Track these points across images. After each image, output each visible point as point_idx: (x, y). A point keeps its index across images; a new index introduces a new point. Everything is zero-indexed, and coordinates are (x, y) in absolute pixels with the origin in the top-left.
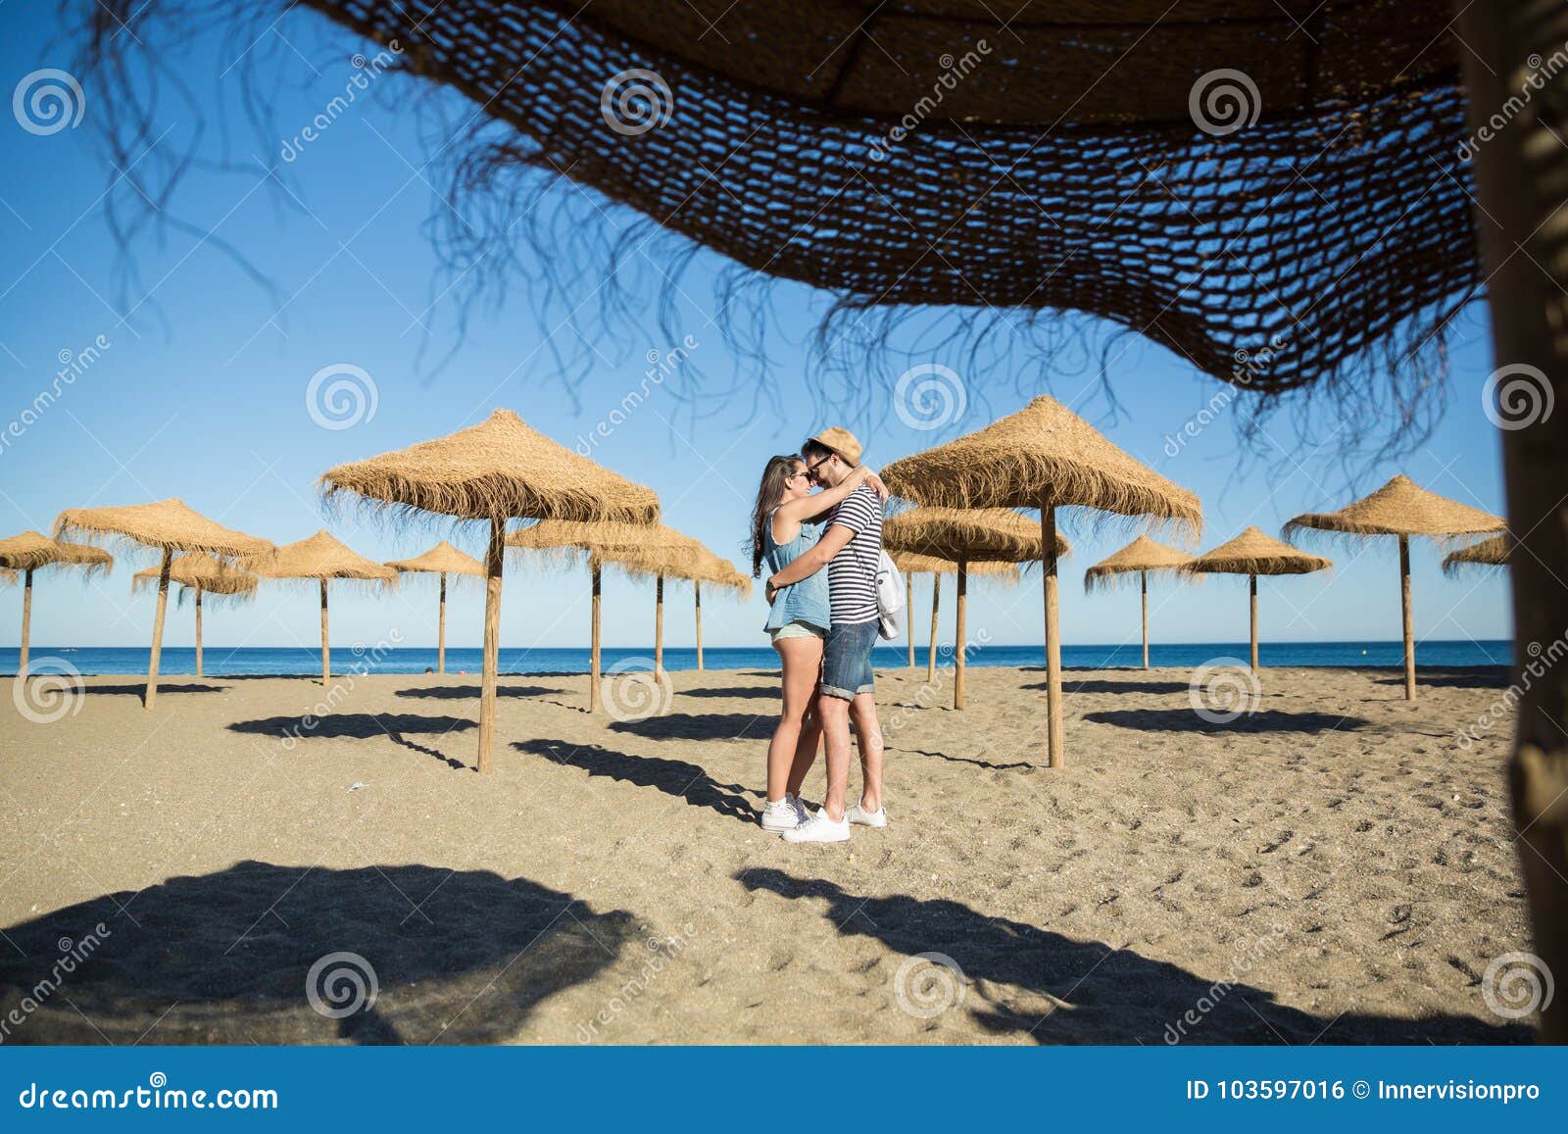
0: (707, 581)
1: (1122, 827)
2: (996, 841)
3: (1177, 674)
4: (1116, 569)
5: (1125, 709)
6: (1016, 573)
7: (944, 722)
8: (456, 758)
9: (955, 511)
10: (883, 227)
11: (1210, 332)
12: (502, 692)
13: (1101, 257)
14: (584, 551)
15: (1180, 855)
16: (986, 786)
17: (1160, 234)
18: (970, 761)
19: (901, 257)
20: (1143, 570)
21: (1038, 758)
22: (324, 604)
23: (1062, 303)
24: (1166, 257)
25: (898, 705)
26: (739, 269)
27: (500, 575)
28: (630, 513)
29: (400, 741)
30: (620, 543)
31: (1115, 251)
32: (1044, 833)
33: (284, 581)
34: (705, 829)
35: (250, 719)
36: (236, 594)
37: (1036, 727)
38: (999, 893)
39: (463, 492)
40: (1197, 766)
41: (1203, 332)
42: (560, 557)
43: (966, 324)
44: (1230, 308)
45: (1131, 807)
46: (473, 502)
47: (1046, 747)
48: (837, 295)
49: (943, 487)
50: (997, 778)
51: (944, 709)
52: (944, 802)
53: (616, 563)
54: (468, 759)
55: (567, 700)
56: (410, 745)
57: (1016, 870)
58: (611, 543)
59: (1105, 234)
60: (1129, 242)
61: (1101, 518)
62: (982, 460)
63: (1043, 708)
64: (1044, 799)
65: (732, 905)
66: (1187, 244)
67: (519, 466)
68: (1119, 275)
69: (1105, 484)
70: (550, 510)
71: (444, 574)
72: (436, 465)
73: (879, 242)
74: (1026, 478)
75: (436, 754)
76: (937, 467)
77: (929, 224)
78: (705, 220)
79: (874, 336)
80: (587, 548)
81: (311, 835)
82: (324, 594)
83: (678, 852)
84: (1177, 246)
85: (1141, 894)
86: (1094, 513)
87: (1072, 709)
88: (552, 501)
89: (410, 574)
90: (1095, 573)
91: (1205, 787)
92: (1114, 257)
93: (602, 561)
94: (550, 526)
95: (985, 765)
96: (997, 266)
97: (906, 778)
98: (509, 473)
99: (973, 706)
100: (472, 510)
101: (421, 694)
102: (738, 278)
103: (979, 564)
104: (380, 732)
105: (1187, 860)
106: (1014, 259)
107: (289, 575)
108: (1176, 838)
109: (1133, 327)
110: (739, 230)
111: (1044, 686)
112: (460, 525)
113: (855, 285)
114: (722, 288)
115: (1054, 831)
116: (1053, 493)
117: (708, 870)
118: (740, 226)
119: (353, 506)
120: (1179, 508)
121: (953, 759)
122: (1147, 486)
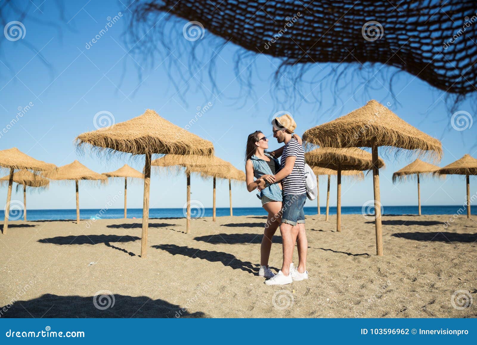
0: (234, 180)
1: (408, 280)
2: (355, 285)
3: (434, 218)
4: (406, 173)
5: (410, 232)
6: (362, 175)
7: (333, 237)
8: (132, 252)
9: (335, 149)
10: (300, 32)
11: (436, 70)
12: (150, 225)
13: (390, 41)
14: (183, 167)
15: (434, 293)
16: (350, 262)
17: (415, 30)
18: (343, 253)
19: (307, 44)
20: (418, 173)
21: (372, 251)
22: (77, 190)
23: (373, 60)
24: (417, 40)
25: (313, 230)
26: (243, 51)
27: (149, 177)
28: (202, 151)
29: (109, 245)
30: (198, 164)
31: (396, 38)
32: (374, 282)
33: (60, 181)
34: (234, 280)
35: (47, 237)
36: (41, 187)
37: (371, 239)
38: (355, 306)
39: (134, 143)
40: (442, 256)
41: (433, 70)
42: (173, 170)
43: (334, 70)
44: (444, 60)
45: (412, 272)
46: (138, 148)
47: (376, 247)
48: (282, 60)
49: (330, 139)
50: (354, 260)
51: (332, 231)
52: (332, 269)
53: (197, 172)
54: (137, 252)
55: (177, 228)
56: (113, 247)
57: (362, 297)
58: (194, 164)
59: (392, 31)
60: (402, 34)
61: (398, 151)
62: (346, 127)
63: (374, 231)
64: (374, 268)
65: (244, 310)
66: (426, 34)
67: (157, 132)
68: (397, 48)
69: (399, 136)
70: (169, 150)
71: (126, 177)
72: (123, 133)
73: (299, 38)
74: (365, 135)
75: (124, 250)
76: (327, 131)
77: (319, 30)
78: (230, 31)
79: (297, 75)
80: (185, 166)
81: (73, 283)
82: (77, 186)
83: (223, 288)
84: (422, 35)
85: (417, 308)
86: (395, 149)
87: (387, 232)
88: (170, 147)
89: (112, 178)
90: (397, 175)
91: (445, 265)
92: (395, 41)
93: (191, 172)
94: (169, 157)
95: (349, 254)
96: (347, 46)
97: (316, 259)
98: (153, 136)
99: (345, 230)
100: (138, 150)
101: (118, 227)
102: (243, 54)
103: (347, 171)
104: (101, 242)
105: (437, 295)
106: (354, 43)
107: (62, 179)
108: (433, 286)
109: (403, 69)
110: (243, 35)
111: (374, 222)
112: (133, 157)
113: (290, 56)
114: (236, 58)
115: (379, 281)
116: (377, 140)
117: (235, 296)
118: (244, 33)
119: (89, 149)
120: (431, 146)
121: (336, 252)
122: (417, 137)
